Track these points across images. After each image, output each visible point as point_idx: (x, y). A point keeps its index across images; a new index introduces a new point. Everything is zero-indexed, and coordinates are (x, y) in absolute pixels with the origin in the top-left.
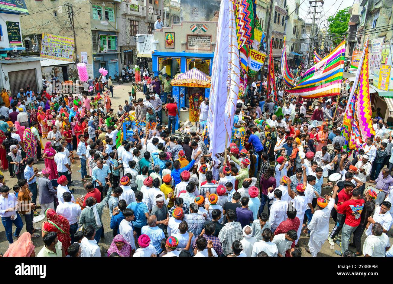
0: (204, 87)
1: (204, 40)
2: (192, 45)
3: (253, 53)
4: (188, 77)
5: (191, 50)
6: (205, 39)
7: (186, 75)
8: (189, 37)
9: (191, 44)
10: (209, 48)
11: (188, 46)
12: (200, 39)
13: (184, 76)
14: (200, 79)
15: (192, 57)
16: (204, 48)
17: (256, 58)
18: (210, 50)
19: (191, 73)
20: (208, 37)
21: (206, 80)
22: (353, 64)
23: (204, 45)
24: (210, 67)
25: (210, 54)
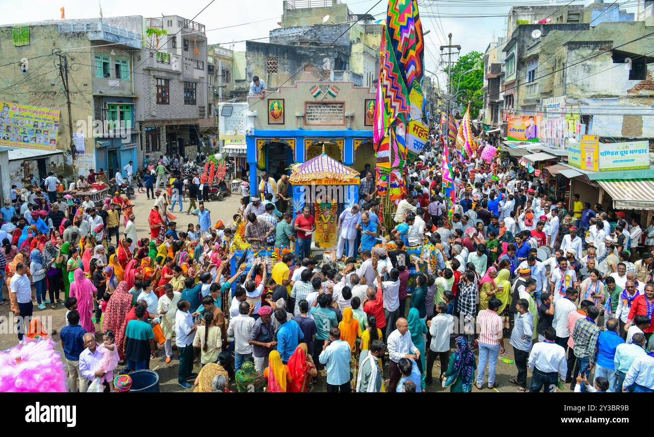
0: (346, 184)
1: (333, 110)
2: (313, 118)
3: (417, 127)
4: (317, 170)
5: (312, 125)
6: (334, 108)
7: (313, 166)
8: (308, 105)
9: (311, 116)
10: (341, 122)
11: (307, 120)
12: (325, 108)
13: (310, 167)
14: (338, 171)
15: (314, 137)
16: (333, 122)
17: (420, 135)
18: (343, 125)
19: (320, 162)
20: (339, 105)
21: (348, 172)
22: (511, 134)
23: (334, 118)
24: (343, 151)
25: (344, 131)
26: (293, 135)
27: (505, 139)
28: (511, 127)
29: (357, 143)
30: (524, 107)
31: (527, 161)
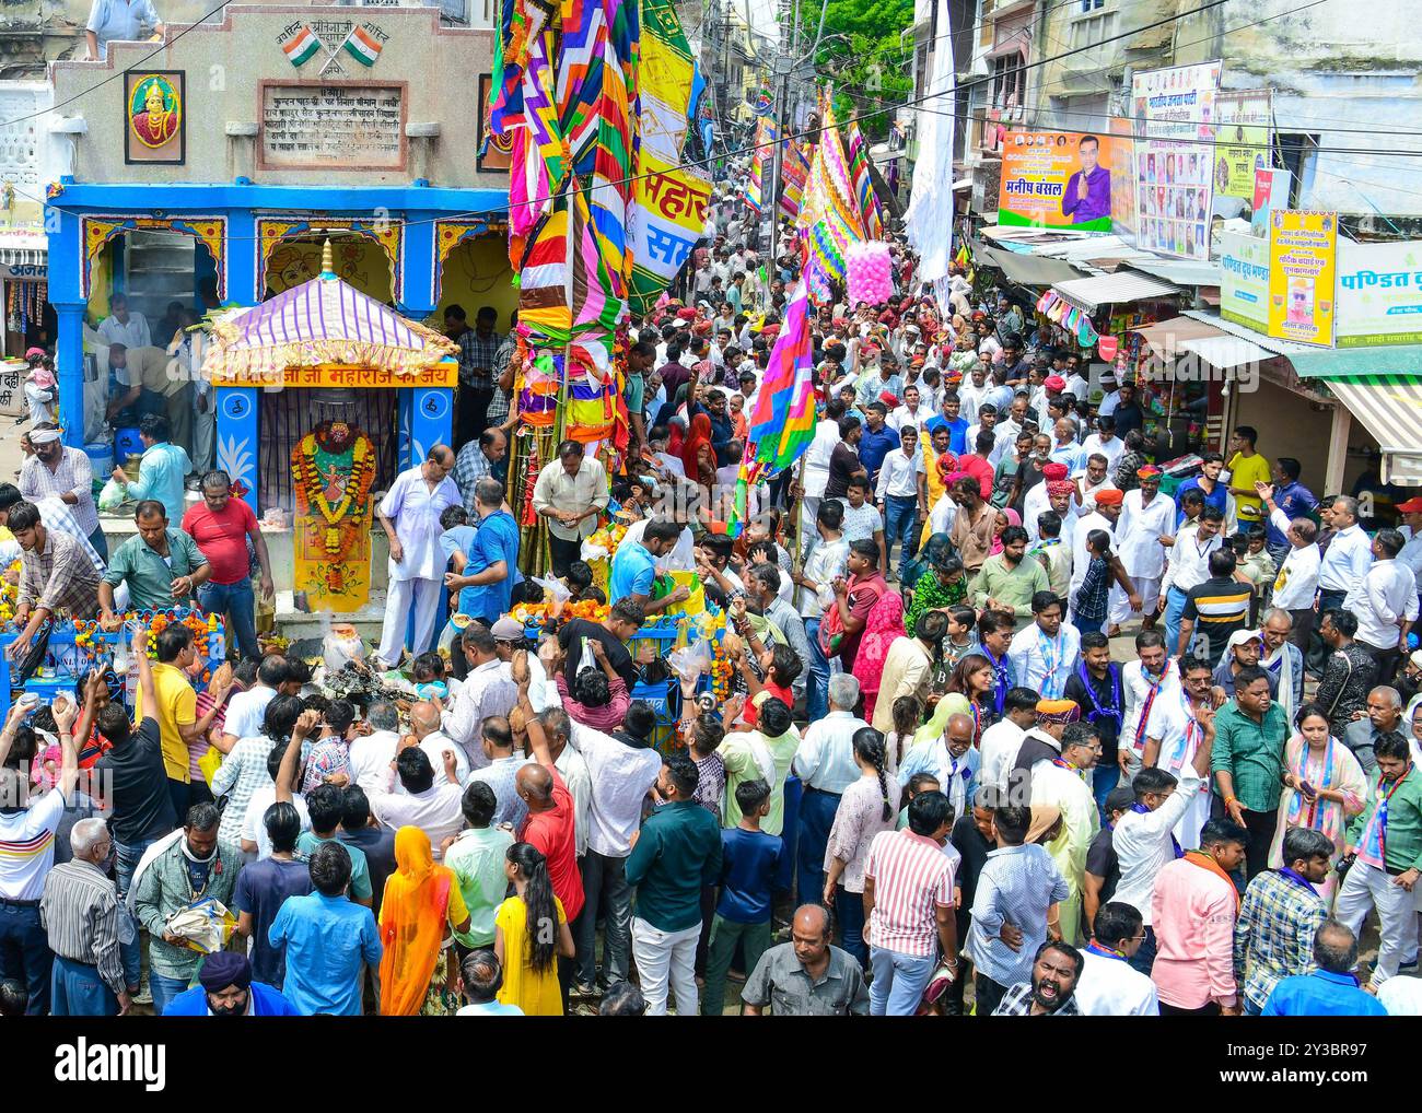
0: (409, 384)
1: (362, 113)
2: (288, 140)
3: (654, 181)
4: (305, 332)
5: (286, 168)
6: (365, 107)
7: (290, 321)
8: (271, 94)
9: (283, 134)
10: (394, 158)
11: (268, 149)
12: (335, 106)
13: (277, 321)
14: (378, 338)
15: (292, 212)
16: (363, 157)
17: (671, 207)
18: (400, 169)
19: (314, 305)
20: (384, 96)
21: (416, 342)
22: (1012, 201)
23: (365, 141)
24: (398, 265)
25: (402, 192)
26: (214, 205)
27: (989, 217)
28: (1014, 174)
29: (449, 235)
31: (1071, 303)
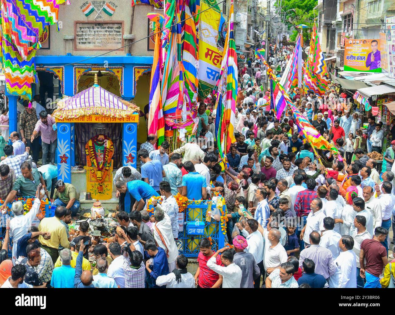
0: (122, 122)
1: (109, 31)
2: (84, 41)
3: (210, 53)
4: (87, 104)
5: (84, 50)
6: (110, 30)
7: (82, 100)
8: (78, 25)
9: (82, 39)
10: (119, 46)
11: (78, 44)
12: (100, 29)
13: (78, 101)
14: (112, 106)
15: (86, 65)
16: (109, 46)
17: (216, 61)
18: (122, 50)
19: (91, 95)
20: (116, 26)
21: (125, 107)
22: (349, 63)
23: (110, 41)
24: (121, 82)
25: (122, 58)
26: (60, 63)
29: (138, 72)
30: (366, 30)
31: (362, 95)
